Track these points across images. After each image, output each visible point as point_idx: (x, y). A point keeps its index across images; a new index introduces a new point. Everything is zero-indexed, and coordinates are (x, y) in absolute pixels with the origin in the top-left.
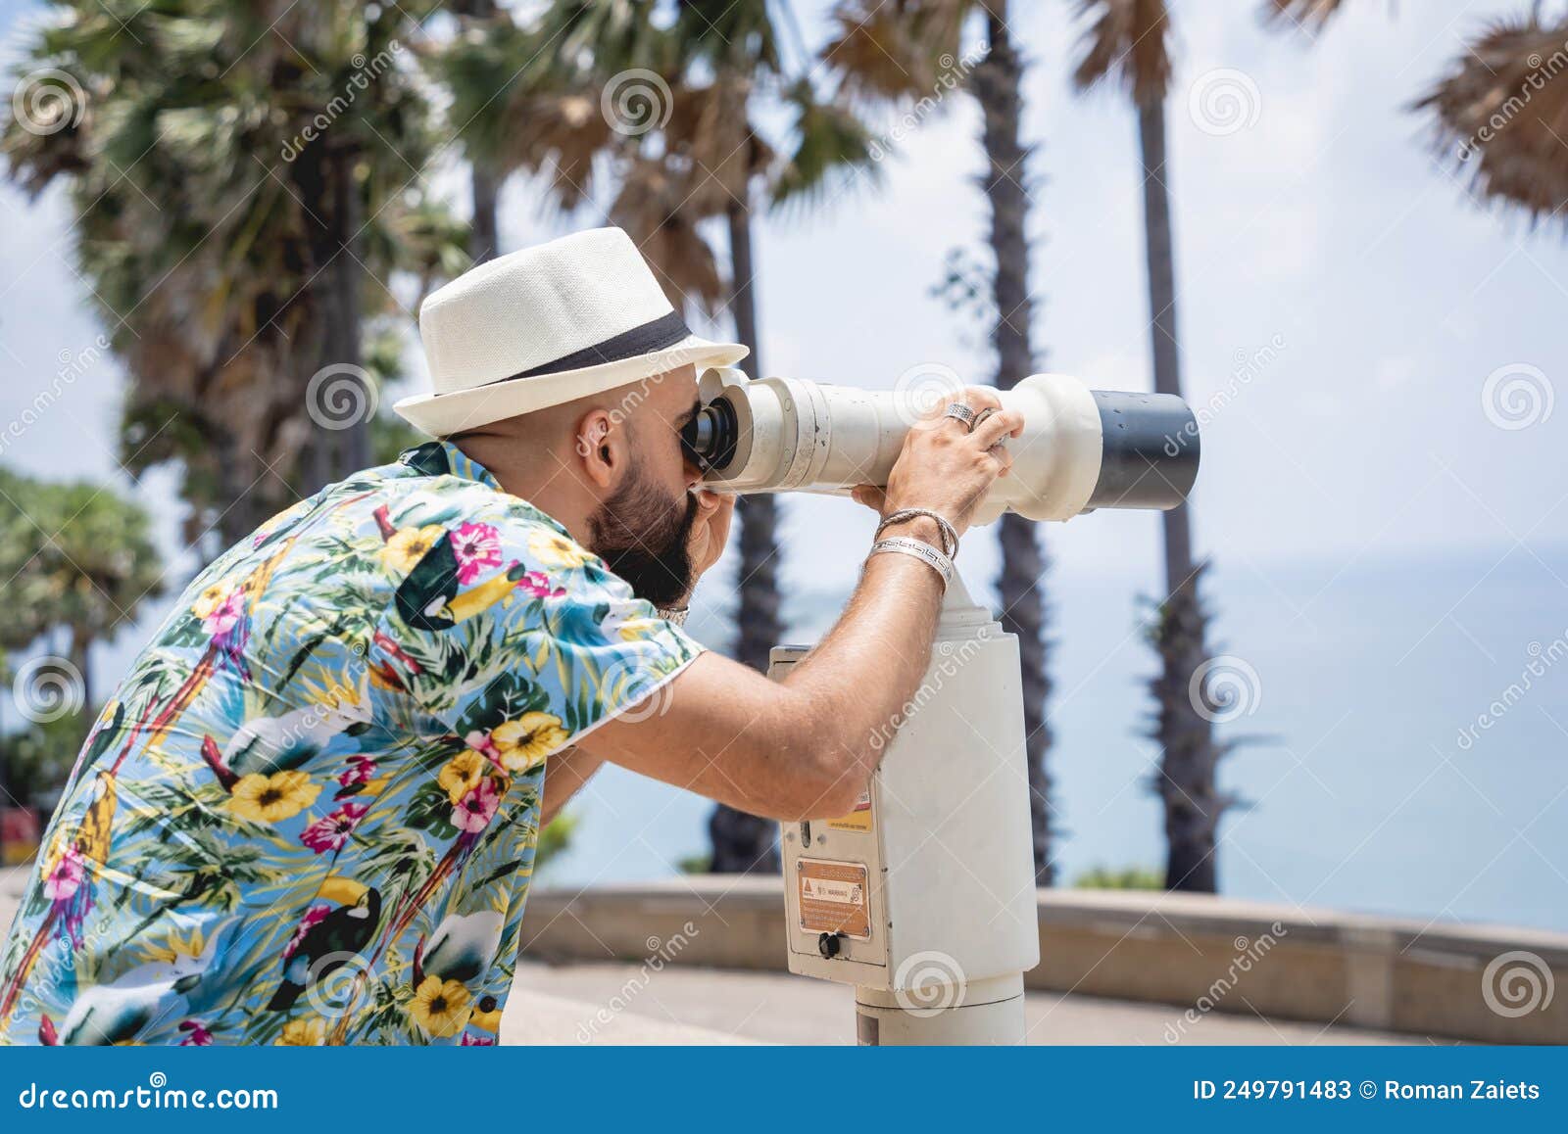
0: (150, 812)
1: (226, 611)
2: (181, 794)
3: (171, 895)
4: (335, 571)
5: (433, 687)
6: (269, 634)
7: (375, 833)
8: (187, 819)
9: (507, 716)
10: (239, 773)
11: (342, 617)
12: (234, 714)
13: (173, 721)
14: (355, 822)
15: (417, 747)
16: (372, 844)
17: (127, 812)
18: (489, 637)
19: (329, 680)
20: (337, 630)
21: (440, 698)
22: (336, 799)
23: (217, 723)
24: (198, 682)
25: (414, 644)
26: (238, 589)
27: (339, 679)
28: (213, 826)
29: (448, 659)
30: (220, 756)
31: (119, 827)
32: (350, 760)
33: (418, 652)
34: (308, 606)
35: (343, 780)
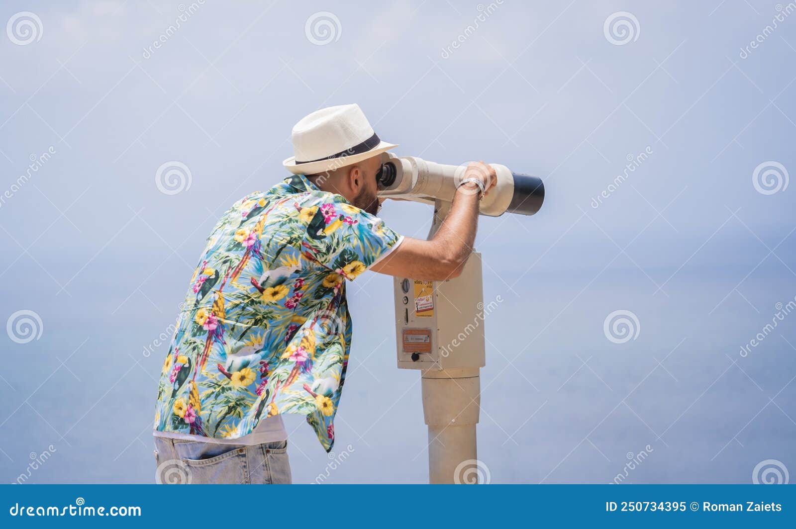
0: (237, 302)
1: (250, 239)
2: (247, 296)
3: (248, 326)
4: (286, 224)
5: (323, 256)
6: (268, 245)
7: (306, 302)
8: (250, 303)
9: (347, 263)
10: (265, 288)
11: (291, 238)
12: (260, 270)
13: (239, 274)
14: (300, 299)
15: (316, 274)
16: (305, 305)
17: (229, 302)
18: (338, 239)
19: (288, 258)
20: (290, 242)
21: (326, 259)
22: (294, 292)
23: (254, 273)
24: (245, 261)
25: (315, 244)
26: (252, 232)
27: (291, 257)
28: (259, 304)
29: (326, 247)
30: (258, 283)
31: (227, 307)
32: (296, 280)
33: (317, 246)
34: (279, 235)
35: (296, 286)
